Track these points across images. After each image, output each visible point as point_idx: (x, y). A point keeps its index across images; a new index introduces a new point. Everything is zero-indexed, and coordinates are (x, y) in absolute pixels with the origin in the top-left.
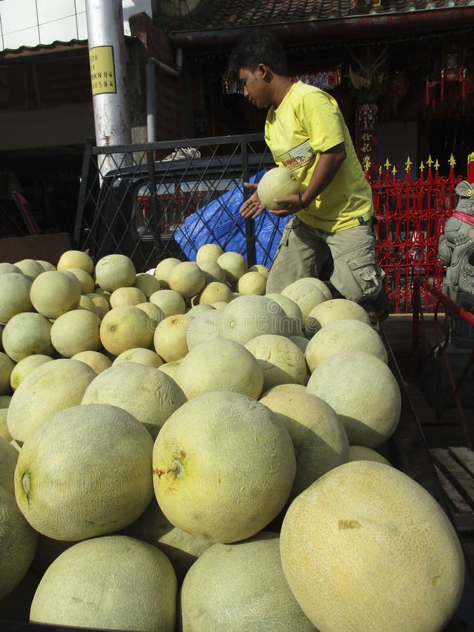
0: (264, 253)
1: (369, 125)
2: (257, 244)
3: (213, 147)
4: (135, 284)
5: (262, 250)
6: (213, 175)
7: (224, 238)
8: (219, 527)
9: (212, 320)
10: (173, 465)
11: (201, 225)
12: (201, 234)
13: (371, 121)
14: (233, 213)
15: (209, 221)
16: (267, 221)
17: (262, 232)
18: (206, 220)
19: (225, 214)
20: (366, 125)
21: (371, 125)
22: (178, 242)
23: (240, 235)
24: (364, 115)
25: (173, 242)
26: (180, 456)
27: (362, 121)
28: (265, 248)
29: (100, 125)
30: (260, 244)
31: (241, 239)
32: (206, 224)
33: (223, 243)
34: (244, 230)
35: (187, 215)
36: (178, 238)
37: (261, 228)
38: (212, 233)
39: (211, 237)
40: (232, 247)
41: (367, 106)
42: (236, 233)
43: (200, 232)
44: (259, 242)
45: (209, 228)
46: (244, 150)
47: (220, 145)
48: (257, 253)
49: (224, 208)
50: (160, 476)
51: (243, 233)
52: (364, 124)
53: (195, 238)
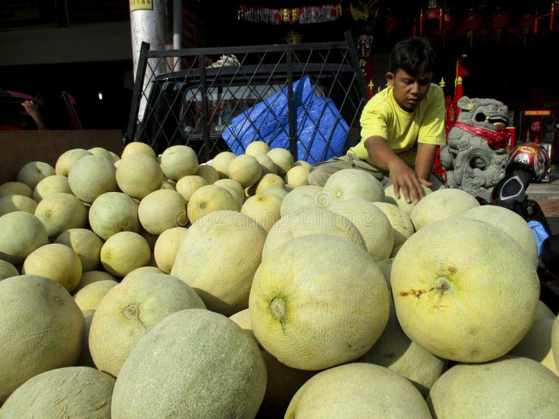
0: (305, 151)
1: (366, 53)
2: (298, 142)
3: (262, 54)
4: (198, 173)
5: (304, 149)
6: (260, 80)
7: (269, 137)
8: (494, 342)
9: (308, 194)
10: (438, 283)
11: (248, 124)
12: (247, 133)
13: (368, 49)
14: (277, 114)
15: (255, 121)
16: (308, 122)
17: (304, 132)
18: (253, 120)
19: (271, 115)
20: (363, 53)
21: (368, 53)
22: (226, 140)
23: (283, 134)
24: (362, 44)
25: (221, 140)
26: (447, 273)
27: (360, 49)
28: (307, 146)
29: (136, 38)
30: (302, 143)
31: (285, 138)
32: (252, 124)
33: (268, 141)
34: (288, 130)
35: (235, 115)
36: (225, 137)
37: (303, 128)
38: (258, 132)
39: (257, 136)
40: (277, 144)
41: (365, 36)
42: (280, 132)
43: (246, 131)
44: (300, 140)
45: (255, 127)
46: (289, 58)
47: (268, 53)
48: (299, 151)
49: (269, 109)
50: (418, 296)
51: (286, 133)
52: (362, 52)
53: (242, 137)
